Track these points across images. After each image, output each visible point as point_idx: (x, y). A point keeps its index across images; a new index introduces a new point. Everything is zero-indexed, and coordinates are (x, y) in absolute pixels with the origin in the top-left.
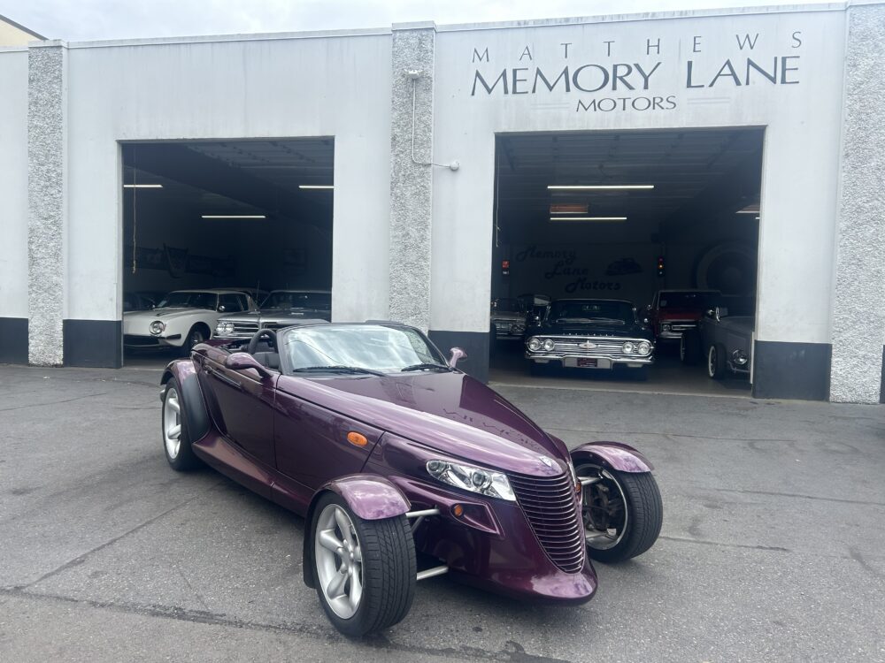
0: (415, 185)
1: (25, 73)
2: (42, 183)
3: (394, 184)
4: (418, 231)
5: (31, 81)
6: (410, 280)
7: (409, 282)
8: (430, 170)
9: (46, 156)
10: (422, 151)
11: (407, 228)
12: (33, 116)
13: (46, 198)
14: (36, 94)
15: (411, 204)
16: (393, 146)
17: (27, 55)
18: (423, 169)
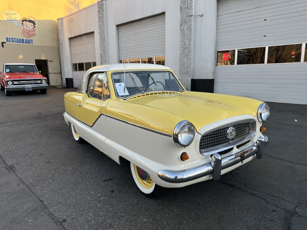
0: (187, 25)
1: (97, 10)
2: (102, 41)
3: (181, 25)
4: (188, 42)
6: (185, 60)
7: (185, 62)
8: (193, 18)
9: (102, 33)
10: (190, 11)
11: (185, 41)
12: (99, 22)
13: (103, 45)
14: (99, 15)
15: (186, 32)
16: (181, 11)
17: (97, 5)
18: (190, 18)
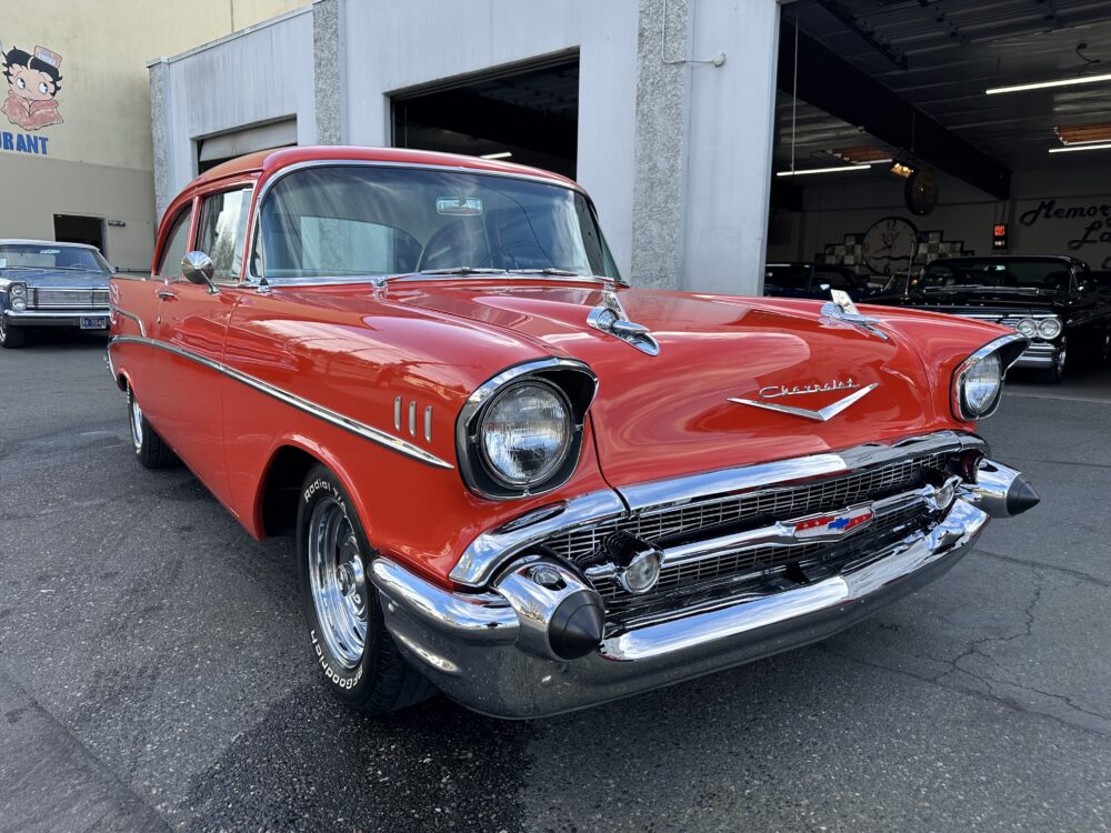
0: (665, 95)
1: (310, 32)
3: (640, 98)
4: (668, 160)
5: (315, 41)
6: (655, 228)
7: (655, 233)
8: (684, 70)
9: (329, 120)
10: (675, 45)
11: (654, 157)
12: (318, 78)
14: (319, 53)
15: (661, 122)
16: (641, 45)
17: (311, 14)
18: (675, 70)
